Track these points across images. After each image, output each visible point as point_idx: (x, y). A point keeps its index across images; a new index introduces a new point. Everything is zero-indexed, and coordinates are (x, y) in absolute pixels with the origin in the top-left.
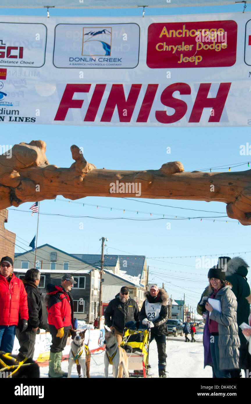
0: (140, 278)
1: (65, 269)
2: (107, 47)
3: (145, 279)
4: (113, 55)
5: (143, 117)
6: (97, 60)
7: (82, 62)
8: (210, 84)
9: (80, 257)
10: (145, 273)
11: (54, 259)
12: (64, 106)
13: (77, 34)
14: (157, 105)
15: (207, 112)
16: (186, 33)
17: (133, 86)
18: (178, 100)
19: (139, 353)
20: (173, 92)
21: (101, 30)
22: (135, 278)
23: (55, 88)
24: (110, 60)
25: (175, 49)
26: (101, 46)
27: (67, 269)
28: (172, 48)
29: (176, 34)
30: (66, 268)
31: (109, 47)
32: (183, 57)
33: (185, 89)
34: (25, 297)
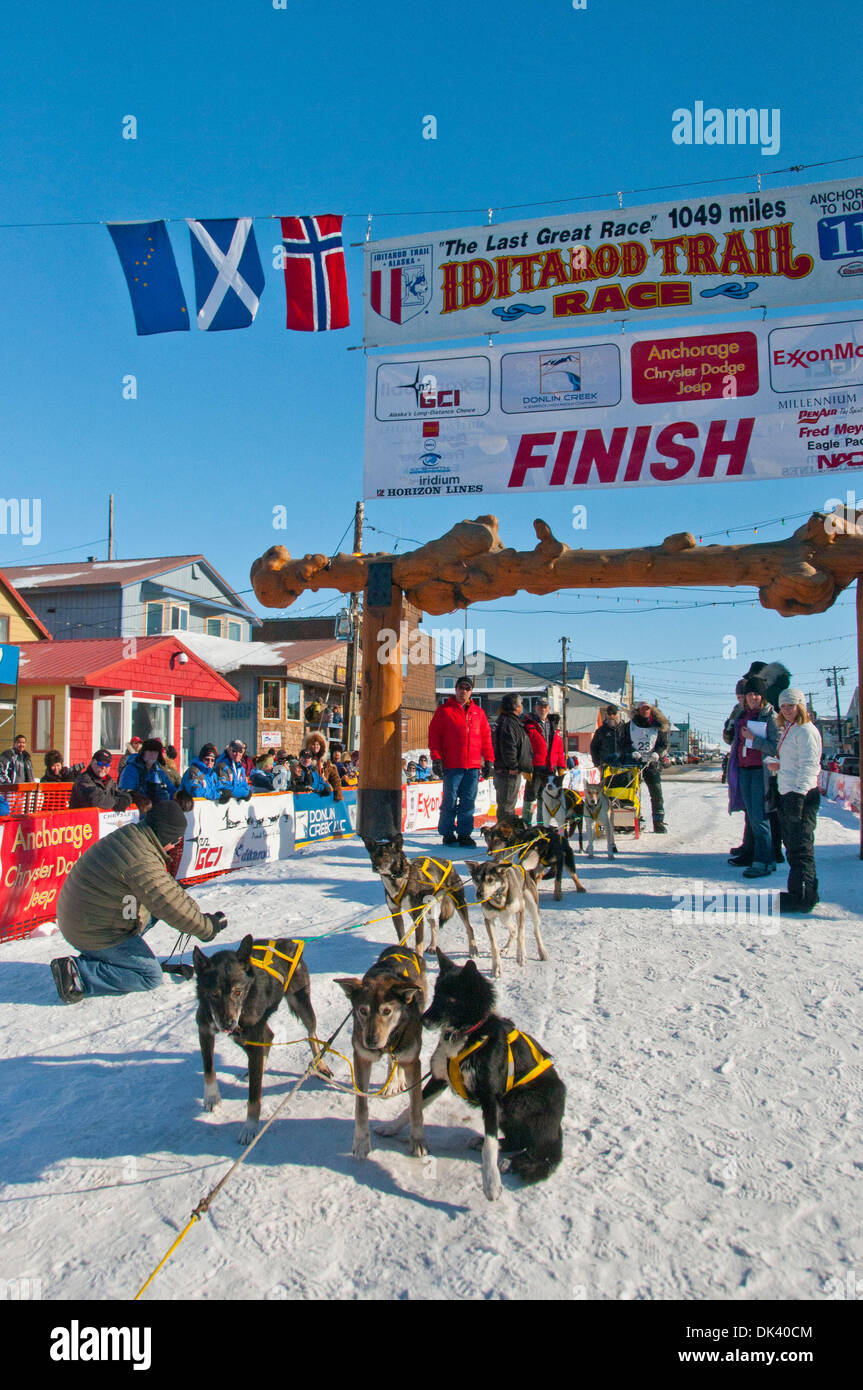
0: (622, 694)
1: (507, 686)
2: (575, 379)
3: (628, 696)
4: (584, 390)
5: (633, 474)
6: (562, 398)
7: (542, 403)
8: (725, 421)
9: (529, 668)
10: (628, 687)
11: (490, 673)
12: (520, 466)
13: (531, 367)
14: (652, 455)
15: (723, 461)
16: (685, 352)
17: (616, 430)
18: (681, 446)
19: (630, 807)
20: (673, 436)
21: (565, 356)
22: (613, 694)
23: (506, 441)
24: (581, 397)
25: (671, 375)
26: (566, 379)
27: (511, 686)
28: (667, 374)
29: (671, 354)
30: (509, 686)
31: (578, 379)
32: (684, 385)
33: (690, 431)
34: (488, 732)
